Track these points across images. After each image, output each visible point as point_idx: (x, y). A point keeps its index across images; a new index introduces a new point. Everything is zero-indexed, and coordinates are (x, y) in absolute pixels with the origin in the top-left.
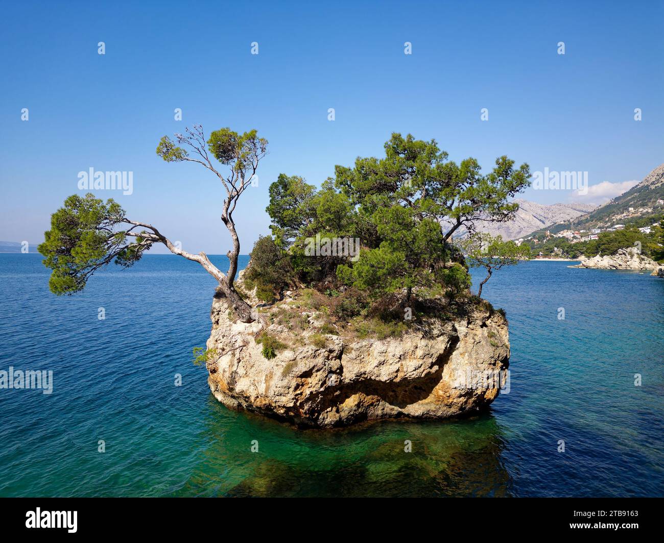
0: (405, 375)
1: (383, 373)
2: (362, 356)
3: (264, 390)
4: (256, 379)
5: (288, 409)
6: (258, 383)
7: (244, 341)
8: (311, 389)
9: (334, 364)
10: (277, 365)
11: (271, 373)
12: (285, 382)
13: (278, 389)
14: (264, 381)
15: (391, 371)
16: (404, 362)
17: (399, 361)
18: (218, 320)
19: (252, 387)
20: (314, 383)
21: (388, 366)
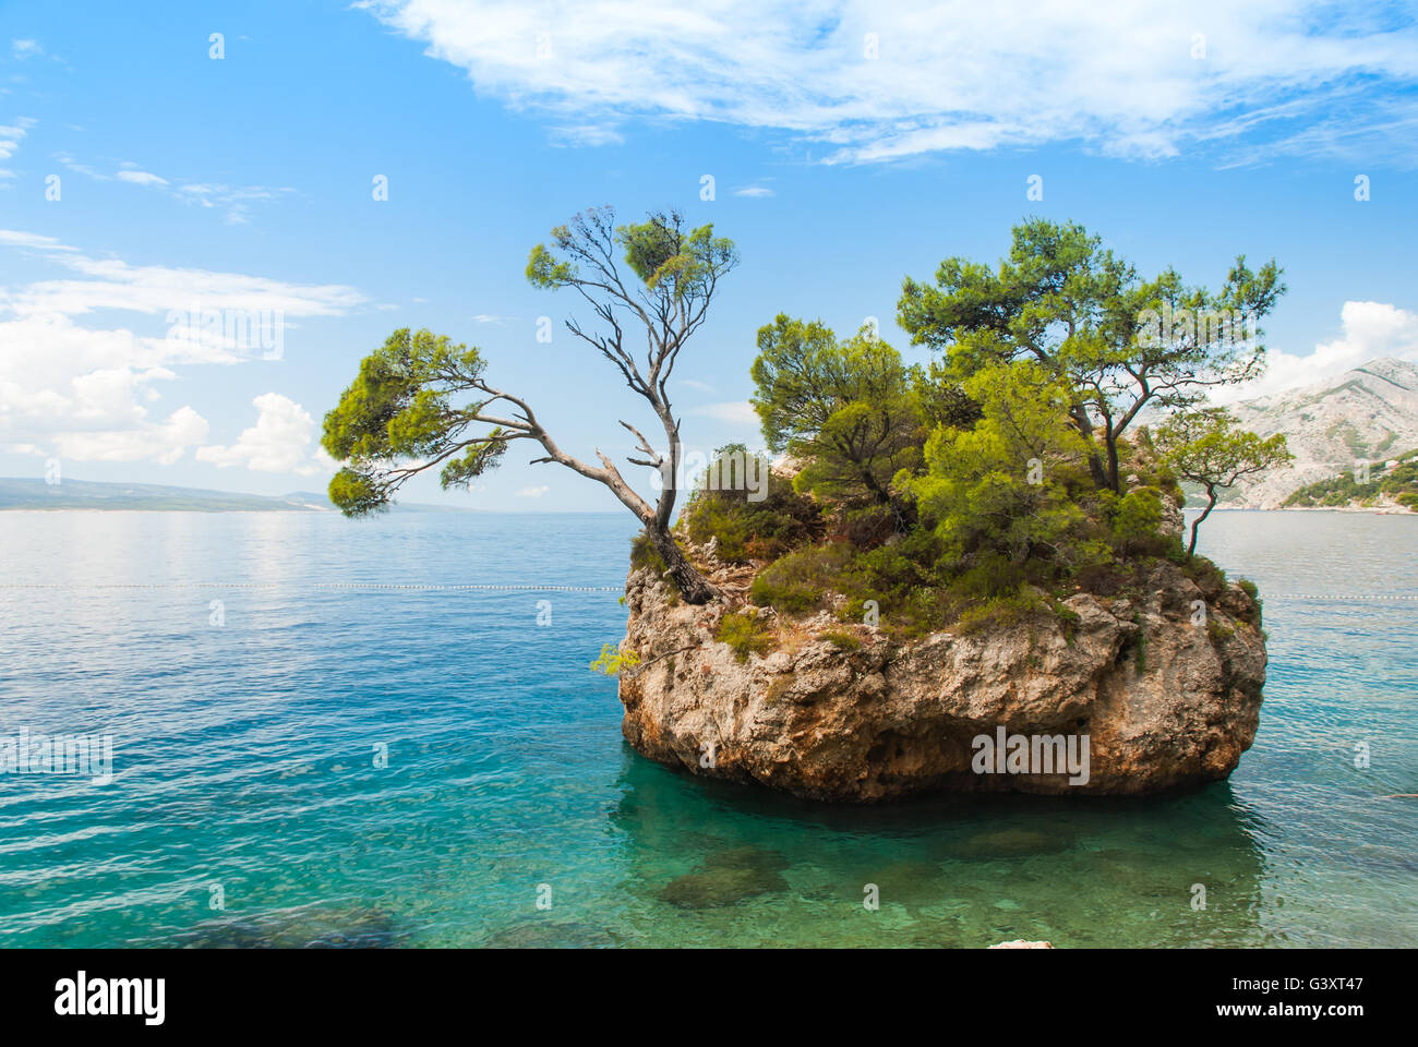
0: (1022, 708)
1: (973, 702)
2: (930, 667)
3: (732, 731)
4: (717, 710)
5: (780, 768)
6: (720, 717)
7: (691, 639)
8: (826, 731)
9: (873, 681)
10: (756, 682)
11: (746, 698)
12: (772, 714)
13: (758, 727)
14: (732, 714)
15: (989, 698)
16: (1018, 682)
17: (1007, 678)
18: (641, 602)
19: (709, 728)
20: (830, 718)
21: (984, 689)
